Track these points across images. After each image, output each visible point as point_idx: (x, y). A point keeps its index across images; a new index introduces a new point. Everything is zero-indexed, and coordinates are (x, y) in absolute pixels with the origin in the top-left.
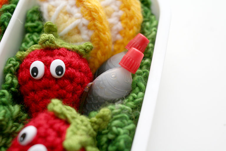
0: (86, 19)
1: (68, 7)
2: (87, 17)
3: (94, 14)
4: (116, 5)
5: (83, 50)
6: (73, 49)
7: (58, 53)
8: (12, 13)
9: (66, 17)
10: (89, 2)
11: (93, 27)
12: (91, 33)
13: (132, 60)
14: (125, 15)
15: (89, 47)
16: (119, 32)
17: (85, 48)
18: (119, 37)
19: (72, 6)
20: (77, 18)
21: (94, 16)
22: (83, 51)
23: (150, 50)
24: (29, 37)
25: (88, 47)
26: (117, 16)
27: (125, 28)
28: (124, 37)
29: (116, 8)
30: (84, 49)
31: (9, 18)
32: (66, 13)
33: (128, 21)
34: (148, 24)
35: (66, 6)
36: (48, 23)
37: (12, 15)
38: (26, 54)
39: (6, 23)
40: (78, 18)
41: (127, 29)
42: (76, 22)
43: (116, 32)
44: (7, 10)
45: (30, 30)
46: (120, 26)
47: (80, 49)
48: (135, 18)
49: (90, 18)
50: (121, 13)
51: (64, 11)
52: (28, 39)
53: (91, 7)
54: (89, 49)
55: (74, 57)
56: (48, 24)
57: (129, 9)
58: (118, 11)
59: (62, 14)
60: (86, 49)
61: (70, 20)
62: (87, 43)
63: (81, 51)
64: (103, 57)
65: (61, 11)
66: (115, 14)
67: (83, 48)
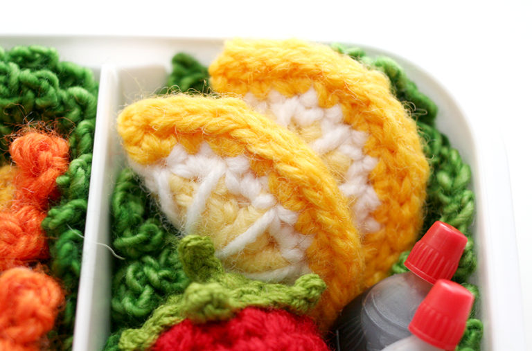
0: (291, 208)
1: (231, 181)
2: (291, 202)
3: (310, 194)
4: (354, 144)
5: (303, 302)
6: (275, 303)
7: (242, 332)
8: (82, 228)
9: (229, 208)
10: (292, 164)
11: (312, 227)
12: (307, 242)
13: (442, 319)
14: (383, 167)
15: (316, 289)
16: (372, 215)
17: (307, 296)
18: (373, 225)
19: (241, 176)
20: (262, 210)
21: (312, 200)
22: (303, 305)
23: (469, 258)
24: (135, 272)
25: (314, 292)
26: (359, 174)
27: (387, 202)
28: (386, 224)
29: (356, 153)
30: (305, 299)
31: (79, 242)
32: (228, 196)
33: (395, 183)
34: (444, 178)
35: (224, 177)
36: (189, 242)
37: (83, 232)
38: (149, 341)
39: (75, 264)
40: (267, 209)
41: (395, 204)
42: (262, 221)
43: (363, 216)
44: (66, 224)
45: (132, 253)
46: (372, 197)
47: (292, 300)
48: (413, 173)
49: (299, 205)
50: (370, 163)
51: (222, 191)
52: (137, 284)
53: (300, 177)
54: (317, 294)
55: (286, 331)
56: (189, 245)
57: (393, 151)
58: (362, 160)
59: (215, 202)
60: (311, 297)
61: (242, 215)
62: (307, 281)
63: (297, 305)
64: (345, 292)
65: (213, 194)
66: (355, 168)
67: (299, 296)
